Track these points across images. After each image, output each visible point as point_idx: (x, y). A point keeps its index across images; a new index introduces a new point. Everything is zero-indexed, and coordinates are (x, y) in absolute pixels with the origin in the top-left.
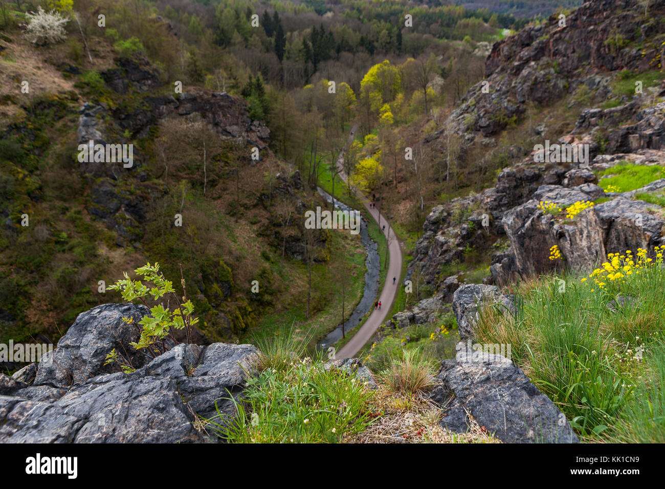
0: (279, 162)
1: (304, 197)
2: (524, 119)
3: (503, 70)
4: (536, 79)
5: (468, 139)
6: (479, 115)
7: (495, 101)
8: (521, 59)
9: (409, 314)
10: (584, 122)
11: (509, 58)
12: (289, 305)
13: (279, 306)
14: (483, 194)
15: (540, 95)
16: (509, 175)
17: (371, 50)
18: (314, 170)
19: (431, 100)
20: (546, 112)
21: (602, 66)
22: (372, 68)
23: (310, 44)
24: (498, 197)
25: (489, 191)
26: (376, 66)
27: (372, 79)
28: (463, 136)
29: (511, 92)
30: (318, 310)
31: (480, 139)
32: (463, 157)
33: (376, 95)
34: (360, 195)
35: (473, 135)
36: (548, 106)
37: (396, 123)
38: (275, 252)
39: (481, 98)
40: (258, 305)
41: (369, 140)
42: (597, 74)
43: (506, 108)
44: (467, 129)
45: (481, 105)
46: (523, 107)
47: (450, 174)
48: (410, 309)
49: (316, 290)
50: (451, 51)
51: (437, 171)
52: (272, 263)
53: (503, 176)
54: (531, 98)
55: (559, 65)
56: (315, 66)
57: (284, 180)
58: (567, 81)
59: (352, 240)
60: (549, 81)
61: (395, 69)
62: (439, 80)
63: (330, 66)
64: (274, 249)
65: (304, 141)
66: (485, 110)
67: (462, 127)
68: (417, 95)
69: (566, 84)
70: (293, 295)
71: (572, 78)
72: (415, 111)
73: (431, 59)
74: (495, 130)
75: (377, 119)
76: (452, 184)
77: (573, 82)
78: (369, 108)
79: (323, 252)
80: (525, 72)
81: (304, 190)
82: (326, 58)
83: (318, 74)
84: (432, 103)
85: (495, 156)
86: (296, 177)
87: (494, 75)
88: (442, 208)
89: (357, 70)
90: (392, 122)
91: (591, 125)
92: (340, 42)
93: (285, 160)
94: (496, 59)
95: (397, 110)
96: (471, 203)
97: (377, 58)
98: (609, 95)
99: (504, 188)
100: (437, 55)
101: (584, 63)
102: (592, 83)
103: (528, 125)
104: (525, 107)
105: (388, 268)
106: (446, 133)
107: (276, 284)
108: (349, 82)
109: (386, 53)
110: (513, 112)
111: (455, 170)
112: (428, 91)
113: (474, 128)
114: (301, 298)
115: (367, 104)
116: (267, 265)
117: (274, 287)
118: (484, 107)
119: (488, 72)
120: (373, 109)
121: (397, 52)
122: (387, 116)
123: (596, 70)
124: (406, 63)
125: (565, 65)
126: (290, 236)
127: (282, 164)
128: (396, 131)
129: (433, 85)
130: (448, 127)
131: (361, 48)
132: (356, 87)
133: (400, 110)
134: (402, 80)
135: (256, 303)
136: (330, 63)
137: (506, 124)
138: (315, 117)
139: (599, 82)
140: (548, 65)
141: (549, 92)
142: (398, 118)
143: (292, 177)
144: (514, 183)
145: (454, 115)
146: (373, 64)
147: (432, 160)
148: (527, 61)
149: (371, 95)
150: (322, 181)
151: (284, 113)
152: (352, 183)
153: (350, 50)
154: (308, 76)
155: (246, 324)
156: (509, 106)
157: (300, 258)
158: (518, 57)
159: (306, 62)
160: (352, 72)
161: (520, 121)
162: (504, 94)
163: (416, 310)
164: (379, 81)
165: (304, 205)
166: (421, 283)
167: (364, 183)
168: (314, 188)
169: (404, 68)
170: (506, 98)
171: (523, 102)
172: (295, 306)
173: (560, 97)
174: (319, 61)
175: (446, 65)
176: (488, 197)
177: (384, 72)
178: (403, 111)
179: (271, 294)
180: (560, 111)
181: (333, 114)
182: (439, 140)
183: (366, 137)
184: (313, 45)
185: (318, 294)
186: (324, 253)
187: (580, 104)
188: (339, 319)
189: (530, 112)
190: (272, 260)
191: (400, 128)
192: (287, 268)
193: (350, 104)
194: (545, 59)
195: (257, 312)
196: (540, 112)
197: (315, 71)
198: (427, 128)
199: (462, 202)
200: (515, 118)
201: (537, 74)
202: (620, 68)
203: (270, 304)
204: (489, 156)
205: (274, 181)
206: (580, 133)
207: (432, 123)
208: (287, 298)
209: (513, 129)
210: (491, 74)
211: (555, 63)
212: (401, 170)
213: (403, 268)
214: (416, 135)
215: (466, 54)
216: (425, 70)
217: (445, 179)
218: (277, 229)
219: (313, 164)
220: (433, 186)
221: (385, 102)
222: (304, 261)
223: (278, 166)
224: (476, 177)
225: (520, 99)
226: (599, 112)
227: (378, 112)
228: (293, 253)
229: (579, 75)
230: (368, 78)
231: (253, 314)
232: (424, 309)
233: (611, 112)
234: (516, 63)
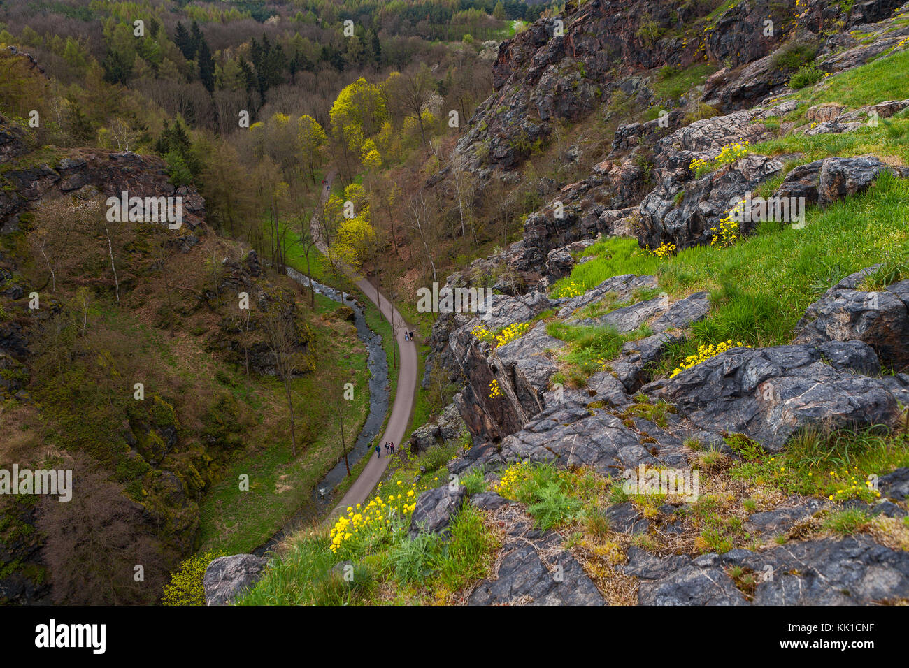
0: (224, 242)
1: (268, 286)
2: (551, 141)
3: (516, 79)
4: (559, 87)
5: (484, 177)
6: (493, 143)
7: (510, 123)
8: (536, 62)
9: (432, 427)
10: (620, 141)
11: (522, 63)
12: (265, 442)
13: (252, 447)
14: (509, 250)
15: (567, 108)
16: (537, 222)
17: (340, 65)
18: (279, 245)
19: (429, 128)
20: (577, 130)
21: (639, 63)
22: (343, 90)
23: (252, 65)
24: (527, 252)
25: (516, 246)
26: (349, 88)
27: (344, 106)
28: (476, 173)
29: (530, 107)
30: (309, 442)
31: (499, 174)
32: (479, 202)
33: (354, 128)
34: (348, 270)
35: (489, 170)
36: (579, 122)
37: (386, 164)
38: (236, 371)
39: (494, 119)
40: (221, 451)
41: (351, 192)
42: (633, 74)
43: (527, 130)
44: (481, 163)
45: (494, 128)
46: (548, 126)
47: (465, 226)
48: (433, 421)
49: (302, 414)
50: (449, 57)
51: (448, 225)
52: (234, 386)
53: (530, 225)
54: (556, 114)
55: (585, 66)
56: (263, 96)
57: (235, 266)
58: (599, 87)
59: (344, 336)
60: (575, 89)
61: (375, 90)
62: (436, 99)
63: (284, 93)
64: (234, 366)
65: (258, 206)
66: (500, 136)
67: (474, 161)
68: (410, 122)
69: (598, 91)
70: (269, 427)
71: (603, 83)
72: (410, 144)
73: (421, 71)
74: (516, 160)
75: (358, 162)
76: (471, 239)
77: (605, 87)
78: (345, 147)
79: (305, 359)
80: (544, 80)
81: (266, 276)
82: (277, 83)
83: (267, 106)
84: (432, 132)
85: (521, 195)
86: (252, 261)
87: (507, 87)
88: (459, 276)
89: (324, 96)
90: (380, 163)
91: (629, 146)
92: (293, 58)
93: (234, 238)
94: (505, 65)
95: (385, 146)
96: (495, 265)
97: (349, 75)
98: (652, 100)
99: (534, 240)
100: (429, 65)
101: (616, 61)
102: (628, 86)
103: (557, 149)
104: (550, 125)
105: (399, 368)
106: (454, 171)
107: (244, 416)
108: (314, 113)
109: (360, 69)
110: (536, 135)
111: (471, 220)
112: (424, 115)
113: (490, 160)
114: (282, 429)
115: (342, 141)
116: (226, 391)
117: (240, 421)
118: (498, 130)
119: (498, 83)
120: (351, 148)
121: (376, 64)
122: (373, 156)
123: (631, 69)
124: (388, 80)
125: (592, 66)
126: (255, 345)
127: (228, 244)
128: (387, 175)
129: (429, 107)
130: (455, 163)
131: (324, 64)
132: (323, 120)
133: (390, 145)
134: (387, 103)
135: (218, 448)
136: (284, 88)
137: (530, 152)
138: (268, 169)
139: (637, 84)
140: (572, 68)
141: (578, 104)
142: (388, 157)
143: (245, 261)
144: (546, 232)
145: (462, 145)
146: (344, 86)
147: (440, 211)
148: (545, 66)
149: (346, 128)
150: (291, 258)
151: (222, 171)
152: (334, 256)
153: (310, 68)
154: (253, 110)
155: (207, 482)
156: (530, 127)
157: (273, 373)
158: (533, 61)
159: (248, 90)
160: (316, 98)
161: (546, 146)
162: (521, 111)
163: (441, 421)
164: (355, 108)
165: (268, 298)
166: (444, 382)
167: (352, 254)
168: (282, 271)
169: (386, 87)
170: (525, 115)
171: (548, 120)
172: (274, 442)
173: (592, 109)
174: (267, 87)
175: (444, 78)
176: (515, 254)
177: (360, 95)
178: (394, 146)
179: (238, 431)
180: (595, 127)
181: (297, 161)
182: (445, 182)
183: (347, 189)
184: (256, 66)
185: (305, 420)
186: (307, 361)
187: (618, 116)
188: (339, 451)
189: (556, 132)
190: (233, 382)
191: (392, 170)
192: (256, 391)
193: (319, 143)
194: (567, 60)
195: (220, 461)
196: (571, 130)
197: (263, 103)
198: (428, 166)
199: (485, 264)
200: (539, 142)
201: (560, 81)
202: (659, 64)
203: (238, 445)
204: (513, 197)
205: (220, 269)
206: (618, 157)
207: (434, 160)
208: (262, 433)
209: (539, 156)
210: (503, 86)
211: (580, 65)
212: (399, 230)
213: (419, 364)
214: (415, 178)
215: (469, 60)
216: (414, 87)
217: (460, 235)
218: (234, 338)
219: (275, 235)
220: (445, 246)
221: (367, 136)
222: (279, 377)
223: (223, 247)
224: (501, 227)
225: (543, 116)
226: (638, 127)
227: (359, 151)
228: (262, 368)
229: (612, 78)
230: (339, 105)
231: (214, 464)
232: (452, 418)
233: (651, 126)
234: (532, 69)
